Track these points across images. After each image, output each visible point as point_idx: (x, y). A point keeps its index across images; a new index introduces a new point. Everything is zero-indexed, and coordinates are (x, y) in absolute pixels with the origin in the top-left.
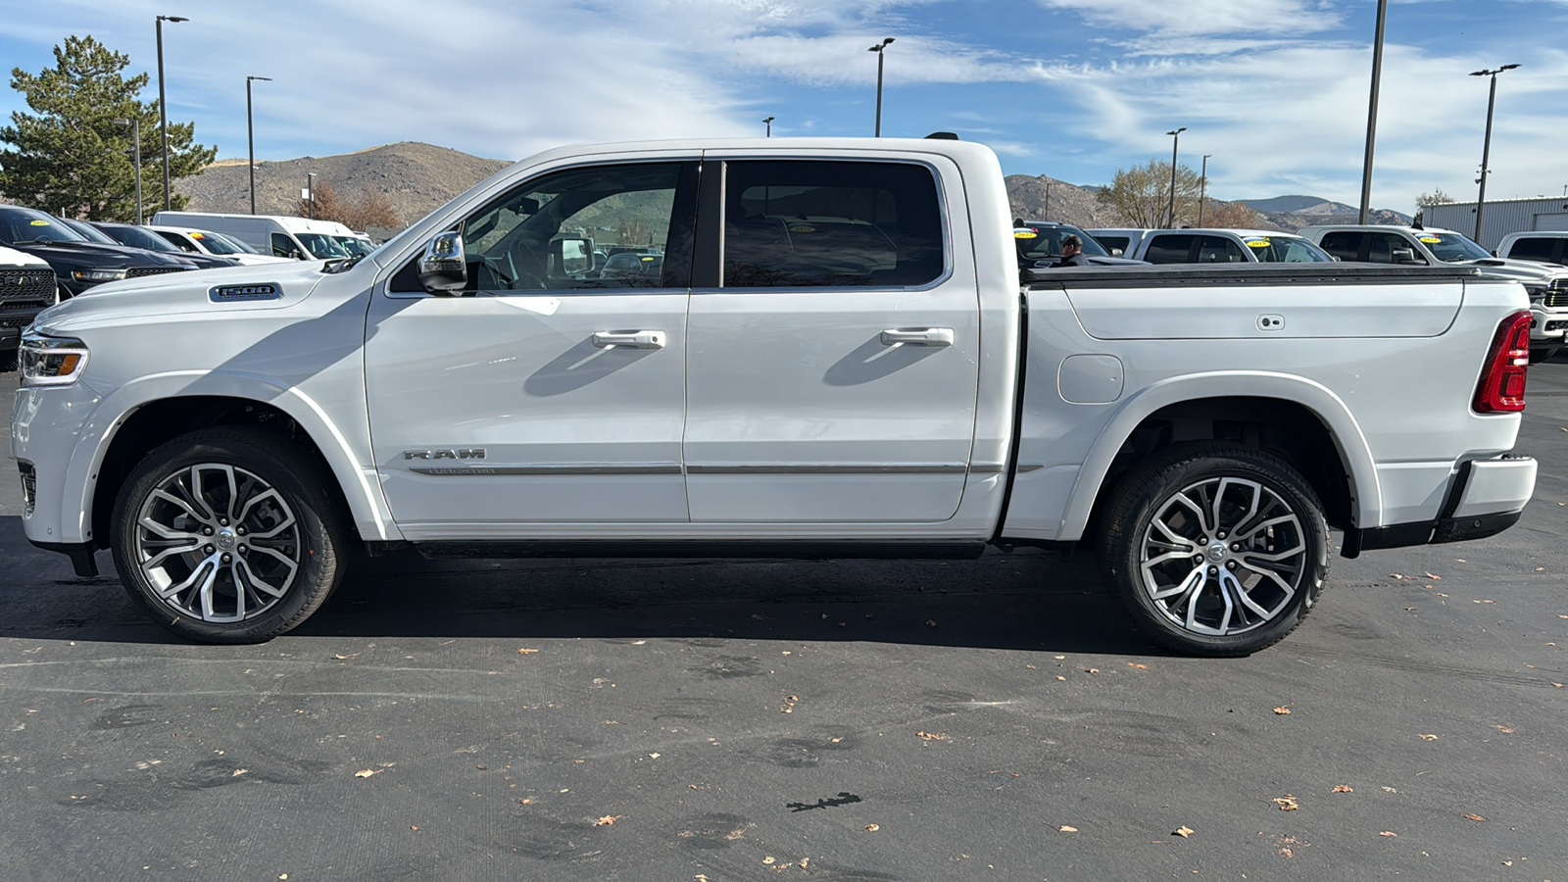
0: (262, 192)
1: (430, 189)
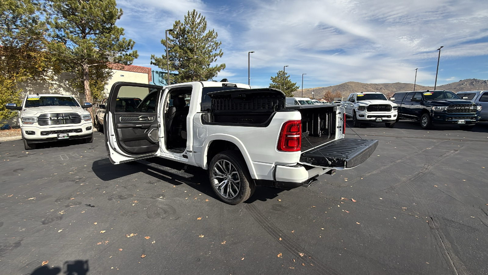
0: (323, 93)
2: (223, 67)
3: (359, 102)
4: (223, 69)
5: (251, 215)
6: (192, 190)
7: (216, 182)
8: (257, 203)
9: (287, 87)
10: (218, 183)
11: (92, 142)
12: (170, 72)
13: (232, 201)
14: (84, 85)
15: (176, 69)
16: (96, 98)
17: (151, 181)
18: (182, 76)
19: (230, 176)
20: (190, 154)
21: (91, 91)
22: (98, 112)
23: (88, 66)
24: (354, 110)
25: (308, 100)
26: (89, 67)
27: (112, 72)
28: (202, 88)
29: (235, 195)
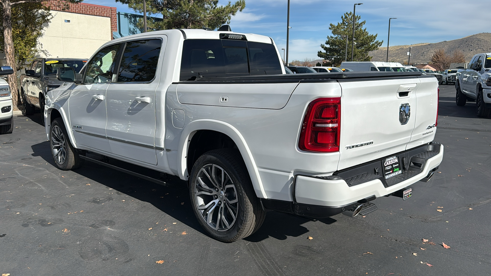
0: (428, 53)
1: (488, 49)
2: (241, 7)
3: (488, 70)
4: (241, 10)
5: (255, 260)
6: (163, 215)
7: (201, 201)
8: (270, 243)
9: (360, 42)
10: (204, 204)
11: (11, 133)
12: (147, 15)
13: (224, 236)
14: (4, 37)
15: (158, 10)
16: (23, 59)
17: (96, 199)
18: (168, 22)
19: (223, 193)
20: (161, 154)
21: (15, 47)
22: (25, 82)
23: (10, 5)
24: (480, 85)
25: (398, 66)
26: (12, 6)
27: (50, 14)
28: (182, 40)
29: (230, 224)
